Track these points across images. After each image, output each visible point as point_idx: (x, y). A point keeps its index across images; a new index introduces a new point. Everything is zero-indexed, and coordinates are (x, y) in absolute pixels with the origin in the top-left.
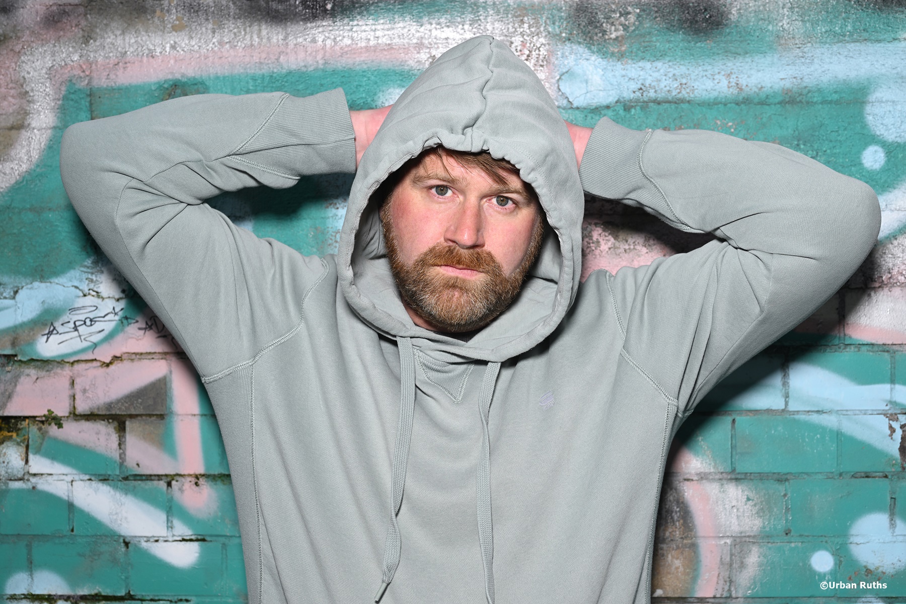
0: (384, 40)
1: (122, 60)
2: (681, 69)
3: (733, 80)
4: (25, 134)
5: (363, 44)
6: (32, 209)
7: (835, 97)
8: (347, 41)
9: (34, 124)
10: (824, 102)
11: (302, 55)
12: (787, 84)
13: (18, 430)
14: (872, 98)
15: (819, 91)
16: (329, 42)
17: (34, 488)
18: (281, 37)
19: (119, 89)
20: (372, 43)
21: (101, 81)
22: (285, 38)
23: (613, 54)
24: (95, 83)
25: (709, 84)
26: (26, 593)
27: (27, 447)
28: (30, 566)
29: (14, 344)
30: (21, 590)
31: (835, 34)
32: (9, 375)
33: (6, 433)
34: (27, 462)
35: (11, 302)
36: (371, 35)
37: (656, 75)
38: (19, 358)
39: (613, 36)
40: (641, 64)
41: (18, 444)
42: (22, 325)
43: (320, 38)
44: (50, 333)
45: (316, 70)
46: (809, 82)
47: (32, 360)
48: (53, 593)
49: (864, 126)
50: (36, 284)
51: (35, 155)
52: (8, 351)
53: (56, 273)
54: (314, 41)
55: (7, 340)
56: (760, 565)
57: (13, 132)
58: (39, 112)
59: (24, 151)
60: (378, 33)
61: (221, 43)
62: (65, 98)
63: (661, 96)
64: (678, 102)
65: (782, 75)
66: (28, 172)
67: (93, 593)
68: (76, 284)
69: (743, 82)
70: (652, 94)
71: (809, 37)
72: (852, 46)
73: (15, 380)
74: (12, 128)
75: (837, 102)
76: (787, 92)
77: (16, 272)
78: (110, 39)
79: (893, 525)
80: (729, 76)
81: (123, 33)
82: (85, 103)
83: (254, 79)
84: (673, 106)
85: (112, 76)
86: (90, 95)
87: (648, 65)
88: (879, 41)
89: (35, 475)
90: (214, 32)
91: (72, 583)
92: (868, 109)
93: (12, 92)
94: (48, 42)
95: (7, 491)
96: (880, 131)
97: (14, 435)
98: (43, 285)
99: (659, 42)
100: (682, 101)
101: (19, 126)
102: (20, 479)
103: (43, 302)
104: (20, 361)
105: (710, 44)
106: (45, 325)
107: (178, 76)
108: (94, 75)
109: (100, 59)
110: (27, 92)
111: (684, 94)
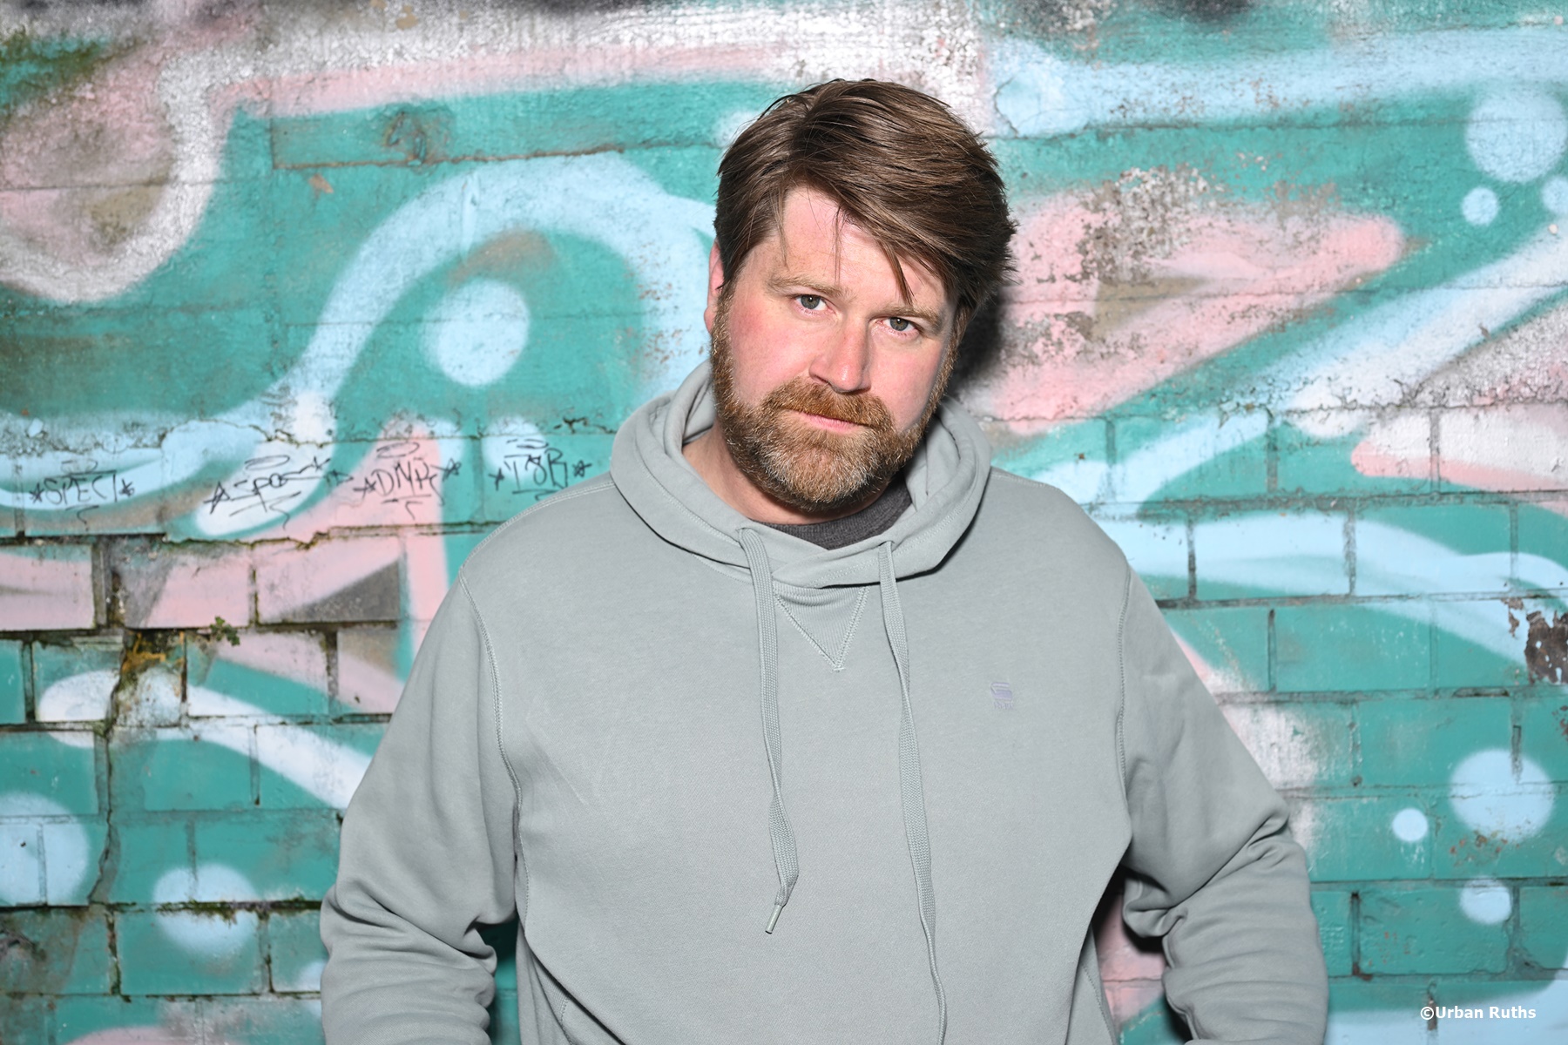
0: (726, 38)
1: (320, 76)
2: (1182, 76)
3: (1264, 91)
4: (170, 192)
5: (693, 45)
6: (185, 308)
7: (1421, 114)
8: (670, 41)
9: (184, 176)
10: (1403, 122)
11: (598, 63)
12: (1347, 96)
13: (167, 650)
14: (1477, 114)
15: (1396, 105)
16: (640, 43)
17: (196, 738)
18: (565, 35)
19: (316, 120)
20: (707, 42)
21: (287, 108)
22: (573, 37)
23: (1078, 54)
24: (278, 111)
25: (1226, 98)
26: (186, 900)
27: (184, 676)
28: (193, 858)
29: (160, 517)
30: (179, 896)
31: (1419, 18)
32: (153, 566)
33: (149, 655)
34: (184, 698)
35: (153, 452)
36: (705, 31)
37: (1145, 85)
38: (170, 538)
39: (1079, 26)
40: (1122, 68)
41: (170, 671)
42: (173, 488)
43: (626, 36)
44: (217, 499)
45: (621, 85)
46: (1380, 92)
47: (190, 541)
48: (228, 899)
49: (1466, 158)
50: (194, 424)
51: (187, 225)
52: (152, 528)
53: (224, 408)
54: (617, 40)
55: (150, 510)
56: (1316, 832)
57: (152, 189)
58: (191, 158)
59: (169, 218)
60: (716, 28)
61: (473, 47)
62: (232, 135)
63: (1153, 117)
64: (1179, 126)
65: (1339, 82)
66: (177, 252)
67: (291, 897)
68: (256, 422)
69: (1279, 93)
70: (1139, 115)
71: (1378, 23)
72: (1445, 35)
73: (165, 570)
74: (150, 183)
75: (1424, 123)
76: (1347, 107)
77: (163, 406)
78: (299, 41)
79: (1517, 767)
80: (1257, 84)
81: (320, 33)
82: (263, 142)
83: (525, 101)
84: (1172, 132)
85: (304, 100)
86: (271, 130)
87: (1132, 70)
88: (1486, 27)
89: (197, 718)
90: (461, 29)
91: (259, 882)
92: (1471, 131)
93: (149, 126)
94: (202, 48)
95: (154, 744)
96: (1490, 165)
97: (162, 657)
98: (204, 425)
99: (1149, 34)
100: (1186, 124)
101: (161, 181)
102: (176, 725)
103: (205, 452)
104: (171, 543)
105: (1227, 35)
106: (208, 486)
107: (407, 98)
108: (276, 98)
109: (285, 74)
110: (172, 127)
111: (1189, 114)
